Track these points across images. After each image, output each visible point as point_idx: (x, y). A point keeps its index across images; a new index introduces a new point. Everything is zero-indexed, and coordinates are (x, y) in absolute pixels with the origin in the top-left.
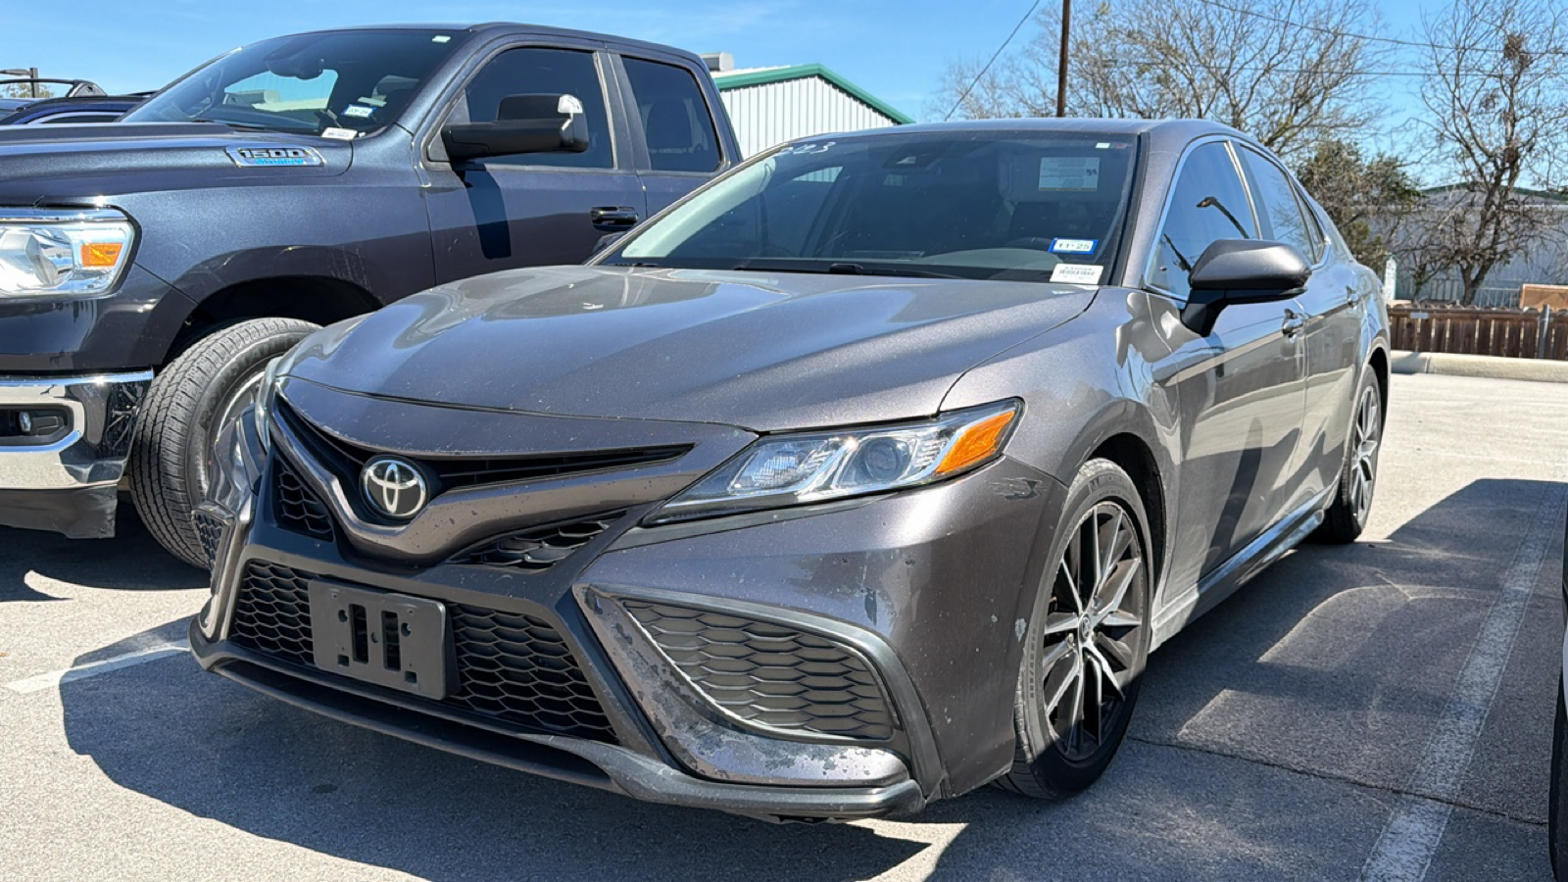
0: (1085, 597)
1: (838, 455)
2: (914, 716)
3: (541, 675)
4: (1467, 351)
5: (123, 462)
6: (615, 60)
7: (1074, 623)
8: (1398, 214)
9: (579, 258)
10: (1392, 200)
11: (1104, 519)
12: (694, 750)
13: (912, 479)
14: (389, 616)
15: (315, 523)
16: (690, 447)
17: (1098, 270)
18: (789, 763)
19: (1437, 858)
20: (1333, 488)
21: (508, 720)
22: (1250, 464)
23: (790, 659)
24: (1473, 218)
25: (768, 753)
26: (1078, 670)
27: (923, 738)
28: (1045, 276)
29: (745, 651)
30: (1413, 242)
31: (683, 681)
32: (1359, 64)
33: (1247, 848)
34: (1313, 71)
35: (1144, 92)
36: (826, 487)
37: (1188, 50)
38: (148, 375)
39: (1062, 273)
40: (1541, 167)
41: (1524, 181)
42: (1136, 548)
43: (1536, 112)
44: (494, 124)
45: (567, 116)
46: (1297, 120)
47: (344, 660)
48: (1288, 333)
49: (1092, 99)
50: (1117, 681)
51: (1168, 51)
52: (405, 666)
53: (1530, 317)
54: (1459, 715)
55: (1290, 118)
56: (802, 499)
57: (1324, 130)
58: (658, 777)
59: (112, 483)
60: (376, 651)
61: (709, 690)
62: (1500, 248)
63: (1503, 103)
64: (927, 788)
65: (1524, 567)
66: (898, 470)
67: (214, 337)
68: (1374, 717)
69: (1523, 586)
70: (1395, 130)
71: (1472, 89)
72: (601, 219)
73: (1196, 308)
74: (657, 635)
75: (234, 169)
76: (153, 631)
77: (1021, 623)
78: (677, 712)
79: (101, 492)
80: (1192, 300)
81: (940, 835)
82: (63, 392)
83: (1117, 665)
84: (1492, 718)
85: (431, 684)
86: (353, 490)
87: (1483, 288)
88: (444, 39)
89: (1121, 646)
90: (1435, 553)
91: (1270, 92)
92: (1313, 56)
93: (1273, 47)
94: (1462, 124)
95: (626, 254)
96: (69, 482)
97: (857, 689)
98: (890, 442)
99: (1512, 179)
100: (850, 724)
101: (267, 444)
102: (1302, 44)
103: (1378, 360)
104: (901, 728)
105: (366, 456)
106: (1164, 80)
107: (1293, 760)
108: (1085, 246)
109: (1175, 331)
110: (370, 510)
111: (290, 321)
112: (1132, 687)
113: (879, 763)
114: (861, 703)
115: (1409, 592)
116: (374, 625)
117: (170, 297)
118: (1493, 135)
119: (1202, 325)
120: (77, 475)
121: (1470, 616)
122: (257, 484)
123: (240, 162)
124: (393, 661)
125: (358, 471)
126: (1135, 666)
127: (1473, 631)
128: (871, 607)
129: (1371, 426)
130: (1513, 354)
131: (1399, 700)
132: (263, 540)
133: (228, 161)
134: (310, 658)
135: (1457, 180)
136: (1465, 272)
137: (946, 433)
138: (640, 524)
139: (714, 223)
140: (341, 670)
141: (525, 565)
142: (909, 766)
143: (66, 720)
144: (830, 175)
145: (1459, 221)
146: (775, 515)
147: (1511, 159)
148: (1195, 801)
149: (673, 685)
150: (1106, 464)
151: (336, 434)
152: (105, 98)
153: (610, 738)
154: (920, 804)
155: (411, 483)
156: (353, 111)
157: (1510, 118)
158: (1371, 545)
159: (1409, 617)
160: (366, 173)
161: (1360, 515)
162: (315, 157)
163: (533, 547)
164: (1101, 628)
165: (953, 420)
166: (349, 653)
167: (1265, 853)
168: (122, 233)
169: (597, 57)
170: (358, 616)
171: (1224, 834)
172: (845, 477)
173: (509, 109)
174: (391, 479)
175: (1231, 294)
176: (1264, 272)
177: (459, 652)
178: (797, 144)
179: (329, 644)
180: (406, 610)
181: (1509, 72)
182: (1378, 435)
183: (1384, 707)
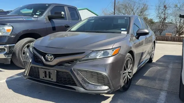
0: (127, 69)
1: (101, 53)
2: (110, 82)
3: (68, 78)
4: (161, 41)
5: (11, 55)
6: (67, 8)
7: (126, 72)
8: (152, 25)
9: (66, 31)
10: (151, 24)
11: (129, 60)
12: (86, 87)
13: (109, 56)
14: (49, 72)
15: (40, 62)
16: (84, 52)
17: (126, 32)
18: (97, 88)
19: (166, 97)
20: (150, 56)
21: (64, 84)
22: (142, 54)
23: (97, 76)
24: (161, 26)
25: (94, 87)
26: (126, 77)
27: (111, 85)
28: (121, 33)
29: (91, 75)
30: (154, 28)
31: (84, 79)
32: (148, 8)
33: (146, 96)
34: (143, 9)
35: (124, 11)
36: (100, 57)
37: (128, 6)
38: (14, 45)
39: (122, 32)
40: (168, 20)
41: (166, 22)
42: (132, 63)
43: (167, 14)
44: (54, 15)
45: (62, 14)
46: (141, 14)
47: (44, 77)
48: (146, 39)
49: (118, 12)
50: (130, 78)
51: (126, 6)
52: (51, 78)
53: (168, 37)
54: (166, 81)
55: (140, 14)
56: (97, 58)
57: (144, 16)
58: (82, 90)
59: (10, 57)
60: (48, 76)
61: (87, 80)
62: (164, 29)
63: (164, 13)
64: (112, 90)
65: (171, 65)
66: (108, 55)
67: (22, 40)
68: (157, 81)
69: (171, 67)
70: (152, 16)
71: (160, 11)
72: (66, 26)
73: (137, 36)
74: (81, 74)
75: (24, 20)
76: (16, 75)
77: (121, 72)
78: (84, 82)
79: (9, 59)
80: (137, 35)
81: (112, 96)
82: (4, 47)
83: (130, 76)
84: (170, 81)
85: (55, 80)
86: (45, 58)
87: (162, 33)
88: (47, 5)
89: (130, 74)
90: (161, 63)
91: (138, 11)
92: (143, 7)
93: (138, 6)
94: (159, 15)
95: (71, 30)
96: (5, 57)
97: (104, 79)
98: (107, 52)
99: (165, 21)
100: (103, 83)
101: (33, 53)
102: (141, 6)
103: (154, 42)
104: (109, 83)
105: (46, 54)
106: (126, 10)
107: (149, 86)
108: (125, 29)
109: (135, 39)
110: (47, 60)
111: (31, 38)
112: (131, 79)
113: (106, 88)
114: (105, 81)
115: (159, 68)
116: (47, 73)
117: (17, 35)
118: (163, 16)
119: (138, 38)
120: (6, 56)
121: (166, 70)
122: (32, 57)
123: (24, 19)
124: (50, 77)
125: (45, 55)
126: (132, 76)
127: (166, 72)
128: (106, 70)
129: (154, 49)
130: (166, 41)
131: (160, 80)
132: (33, 64)
133: (23, 19)
134: (39, 77)
135: (159, 21)
136: (160, 32)
137: (113, 50)
138: (79, 61)
139: (81, 27)
140: (43, 78)
141: (65, 66)
142: (110, 88)
143: (7, 85)
144: (93, 21)
145: (159, 26)
146: (95, 60)
147: (165, 19)
148: (139, 91)
149: (83, 79)
150: (129, 54)
151: (42, 51)
152: (5, 12)
153: (76, 85)
154: (111, 92)
155: (52, 57)
156: (37, 13)
157: (164, 14)
158: (154, 63)
159: (159, 70)
160: (39, 21)
161: (153, 59)
162: (33, 19)
163: (66, 64)
164: (128, 72)
165: (114, 49)
166: (44, 76)
167: (148, 97)
168: (11, 28)
169: (65, 7)
170: (45, 72)
171: (143, 95)
172: (102, 56)
173: (56, 13)
174: (49, 56)
175: (141, 35)
176: (145, 32)
177: (58, 76)
178: (90, 18)
179: (42, 76)
180: (51, 71)
181: (164, 9)
182: (154, 50)
183: (158, 80)
